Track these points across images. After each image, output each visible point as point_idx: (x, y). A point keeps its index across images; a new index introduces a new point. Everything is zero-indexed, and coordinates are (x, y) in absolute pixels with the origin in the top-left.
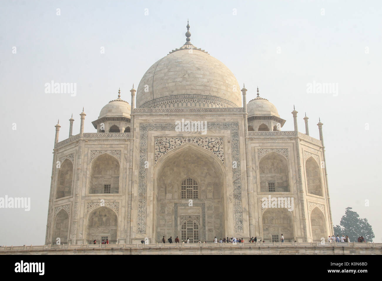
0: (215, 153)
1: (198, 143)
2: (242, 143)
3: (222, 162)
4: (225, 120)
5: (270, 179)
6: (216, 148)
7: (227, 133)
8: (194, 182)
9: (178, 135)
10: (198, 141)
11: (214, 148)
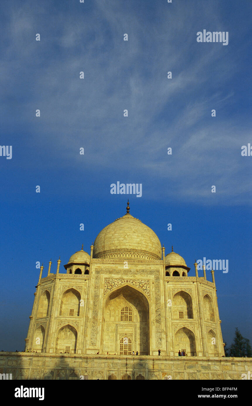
0: (144, 291)
1: (133, 283)
2: (162, 284)
3: (149, 297)
4: (151, 268)
5: (180, 309)
6: (145, 287)
7: (152, 277)
8: (130, 309)
9: (120, 277)
10: (133, 282)
11: (143, 287)
